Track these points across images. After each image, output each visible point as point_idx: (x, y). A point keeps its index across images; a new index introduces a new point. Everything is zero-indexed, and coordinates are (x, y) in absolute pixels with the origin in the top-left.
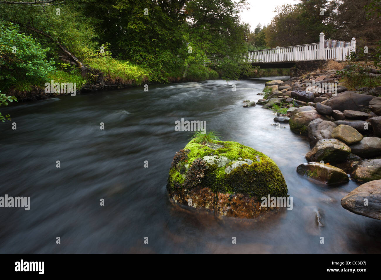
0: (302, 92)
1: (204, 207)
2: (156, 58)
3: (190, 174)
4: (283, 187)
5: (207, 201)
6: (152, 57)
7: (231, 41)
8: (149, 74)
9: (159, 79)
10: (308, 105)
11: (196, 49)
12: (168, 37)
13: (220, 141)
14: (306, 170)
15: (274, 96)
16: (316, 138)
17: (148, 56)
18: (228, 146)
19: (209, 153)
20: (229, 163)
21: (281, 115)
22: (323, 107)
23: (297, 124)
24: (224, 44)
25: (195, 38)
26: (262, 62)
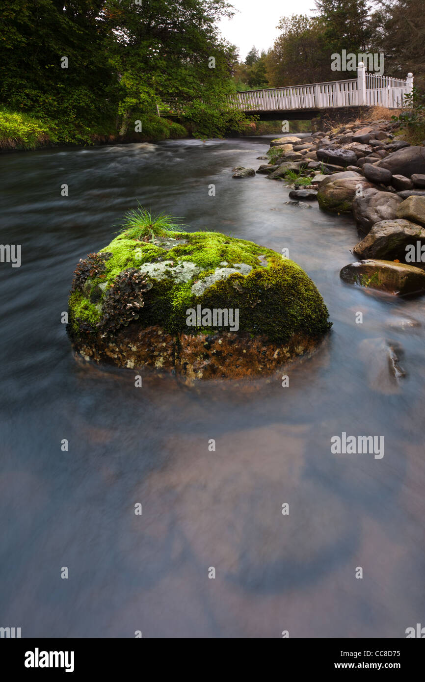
0: (335, 151)
1: (152, 364)
2: (61, 101)
3: (111, 302)
4: (320, 311)
5: (158, 353)
6: (52, 99)
7: (203, 72)
8: (51, 129)
9: (72, 139)
10: (347, 170)
11: (138, 84)
12: (79, 62)
13: (180, 233)
14: (357, 274)
15: (287, 160)
16: (368, 221)
17: (42, 96)
18: (198, 241)
19: (153, 256)
20: (201, 275)
21: (301, 187)
22: (375, 170)
23: (331, 199)
24: (192, 77)
25: (133, 66)
26: (263, 109)
